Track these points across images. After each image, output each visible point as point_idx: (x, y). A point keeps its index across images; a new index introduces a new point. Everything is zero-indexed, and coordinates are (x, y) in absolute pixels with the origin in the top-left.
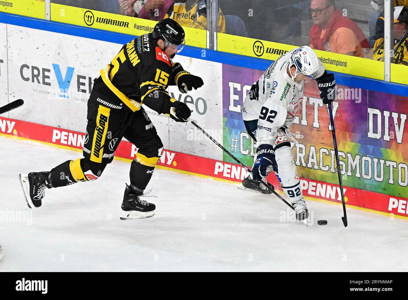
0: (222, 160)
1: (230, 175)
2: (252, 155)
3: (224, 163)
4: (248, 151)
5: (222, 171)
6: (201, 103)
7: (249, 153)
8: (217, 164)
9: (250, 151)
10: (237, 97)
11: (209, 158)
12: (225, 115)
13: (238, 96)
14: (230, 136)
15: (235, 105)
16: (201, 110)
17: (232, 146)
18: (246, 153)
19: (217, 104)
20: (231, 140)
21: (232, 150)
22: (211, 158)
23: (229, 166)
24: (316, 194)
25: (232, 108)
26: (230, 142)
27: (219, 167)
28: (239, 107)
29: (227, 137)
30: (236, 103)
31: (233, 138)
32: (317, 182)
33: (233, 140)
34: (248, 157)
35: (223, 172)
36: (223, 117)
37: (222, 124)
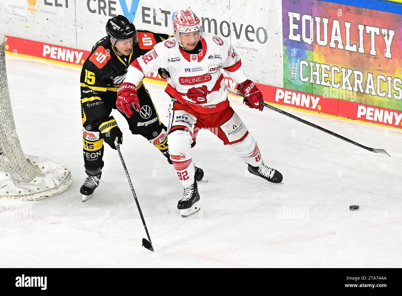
0: (282, 87)
1: (290, 101)
2: (311, 82)
3: (284, 90)
4: (307, 78)
5: (283, 97)
6: (261, 32)
7: (309, 80)
8: (278, 91)
9: (309, 78)
10: (296, 27)
11: (270, 85)
12: (285, 44)
13: (297, 25)
14: (290, 64)
15: (295, 34)
16: (262, 39)
17: (292, 73)
18: (306, 80)
19: (277, 34)
20: (291, 67)
21: (292, 78)
22: (272, 85)
23: (290, 93)
24: (373, 118)
25: (292, 37)
26: (290, 70)
27: (280, 94)
28: (298, 36)
29: (287, 65)
30: (296, 32)
31: (293, 66)
32: (375, 107)
33: (293, 68)
34: (308, 84)
35: (283, 99)
36: (283, 45)
37: (282, 53)
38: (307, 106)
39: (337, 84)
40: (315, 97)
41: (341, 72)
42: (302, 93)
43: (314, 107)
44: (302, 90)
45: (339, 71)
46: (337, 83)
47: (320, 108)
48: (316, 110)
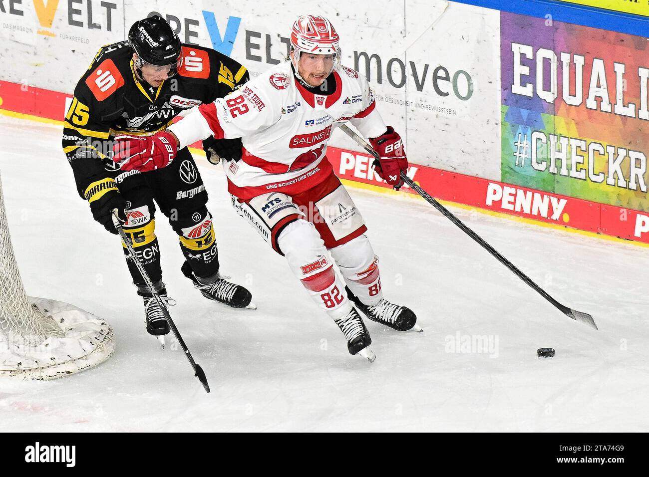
0: (499, 180)
1: (513, 206)
2: (551, 171)
3: (502, 184)
4: (544, 164)
6: (462, 78)
7: (548, 168)
8: (492, 187)
9: (549, 164)
10: (526, 70)
11: (477, 176)
12: (505, 101)
13: (528, 68)
14: (514, 137)
15: (523, 84)
16: (464, 92)
17: (518, 155)
18: (542, 167)
19: (491, 82)
20: (516, 144)
21: (517, 163)
22: (481, 175)
23: (513, 191)
25: (517, 89)
26: (514, 149)
27: (495, 192)
28: (530, 86)
29: (508, 139)
30: (525, 80)
31: (519, 142)
33: (518, 144)
34: (545, 175)
35: (501, 201)
36: (502, 104)
37: (499, 117)
38: (544, 214)
39: (599, 175)
40: (559, 197)
41: (606, 154)
42: (534, 191)
43: (556, 216)
44: (534, 187)
45: (602, 152)
46: (600, 173)
47: (566, 218)
48: (560, 221)
